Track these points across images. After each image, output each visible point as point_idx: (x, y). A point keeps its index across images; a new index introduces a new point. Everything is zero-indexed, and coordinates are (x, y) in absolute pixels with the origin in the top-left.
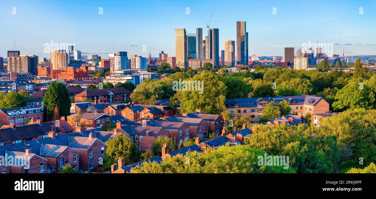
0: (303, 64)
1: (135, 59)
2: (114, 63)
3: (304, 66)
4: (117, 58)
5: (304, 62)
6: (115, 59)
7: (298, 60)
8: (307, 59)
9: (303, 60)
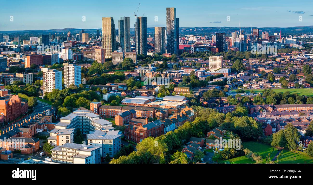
0: (218, 63)
1: (69, 67)
2: (47, 79)
3: (219, 65)
4: (51, 74)
5: (219, 61)
6: (49, 74)
7: (213, 59)
8: (222, 58)
9: (218, 59)
